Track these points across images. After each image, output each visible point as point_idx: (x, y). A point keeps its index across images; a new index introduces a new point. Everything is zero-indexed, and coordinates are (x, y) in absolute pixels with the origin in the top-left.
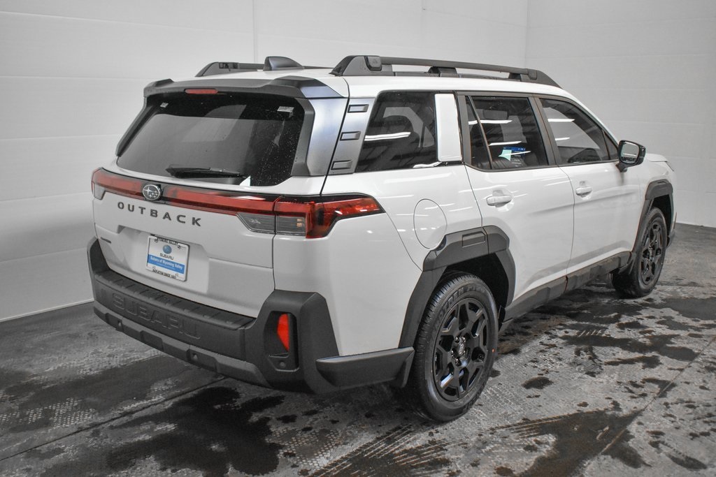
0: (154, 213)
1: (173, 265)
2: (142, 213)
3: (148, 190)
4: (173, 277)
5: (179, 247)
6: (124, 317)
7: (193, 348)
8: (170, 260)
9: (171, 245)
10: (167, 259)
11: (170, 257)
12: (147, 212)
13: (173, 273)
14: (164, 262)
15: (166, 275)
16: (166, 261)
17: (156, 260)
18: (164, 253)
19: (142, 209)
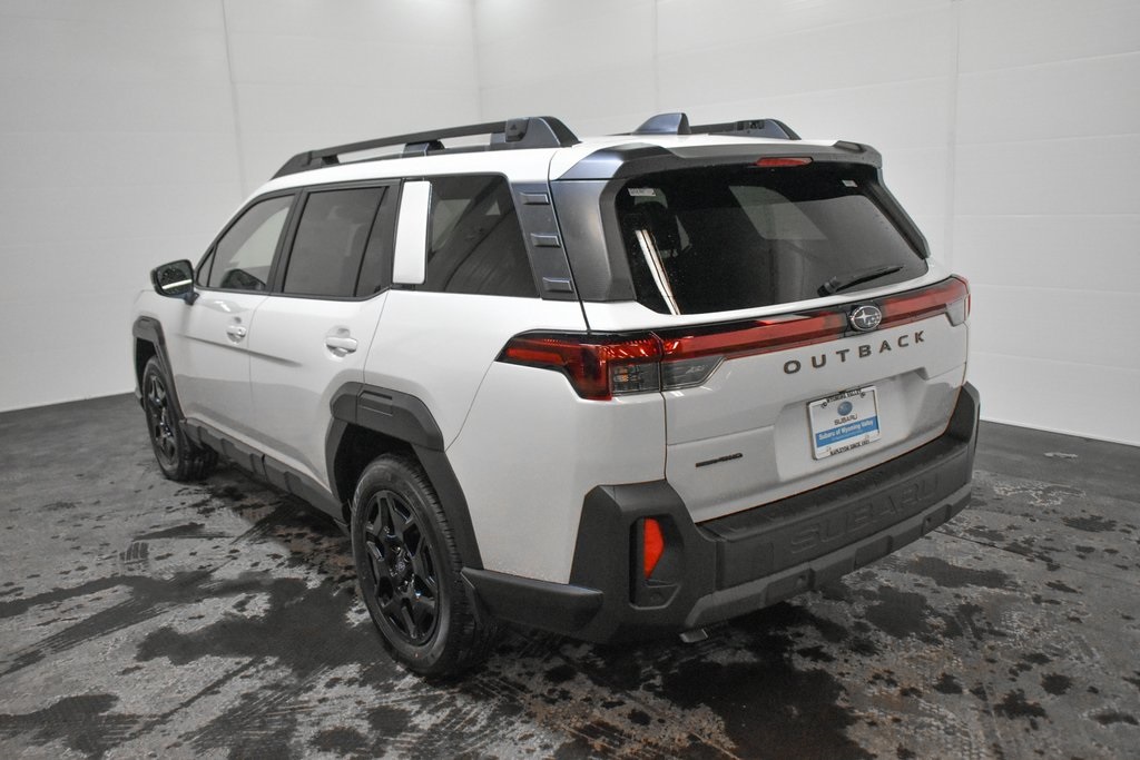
0: (865, 351)
1: (859, 427)
2: (843, 360)
3: (864, 316)
4: (865, 443)
5: (863, 395)
6: (809, 560)
7: (926, 513)
8: (853, 421)
9: (848, 399)
10: (848, 423)
11: (852, 417)
12: (853, 355)
13: (859, 438)
14: (843, 430)
15: (854, 446)
16: (847, 426)
17: (829, 435)
18: (840, 417)
19: (842, 353)
